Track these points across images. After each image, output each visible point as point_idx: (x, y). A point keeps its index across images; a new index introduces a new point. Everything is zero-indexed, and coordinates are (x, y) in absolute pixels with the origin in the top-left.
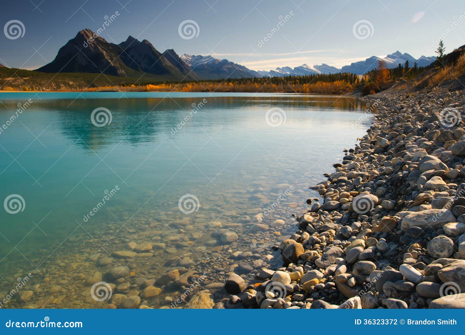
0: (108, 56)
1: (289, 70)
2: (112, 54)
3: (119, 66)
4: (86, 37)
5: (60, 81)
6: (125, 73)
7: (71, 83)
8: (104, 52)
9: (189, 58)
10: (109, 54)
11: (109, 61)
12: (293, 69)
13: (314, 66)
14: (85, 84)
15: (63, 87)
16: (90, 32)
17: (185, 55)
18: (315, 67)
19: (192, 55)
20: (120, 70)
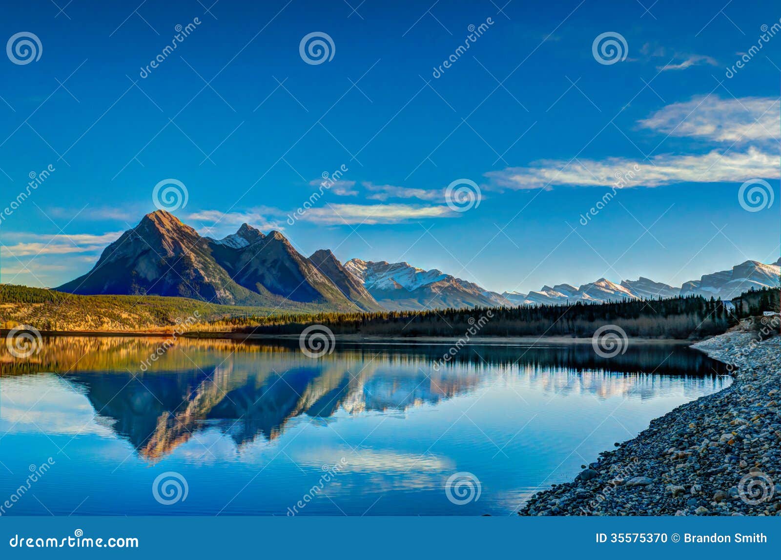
0: (199, 262)
1: (570, 291)
2: (207, 259)
3: (219, 282)
4: (158, 226)
5: (103, 310)
6: (231, 296)
7: (124, 315)
8: (193, 256)
9: (361, 266)
10: (200, 259)
11: (200, 274)
12: (578, 289)
13: (622, 282)
14: (151, 318)
15: (108, 323)
16: (167, 216)
17: (353, 260)
18: (623, 284)
19: (368, 261)
20: (222, 291)
